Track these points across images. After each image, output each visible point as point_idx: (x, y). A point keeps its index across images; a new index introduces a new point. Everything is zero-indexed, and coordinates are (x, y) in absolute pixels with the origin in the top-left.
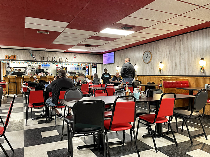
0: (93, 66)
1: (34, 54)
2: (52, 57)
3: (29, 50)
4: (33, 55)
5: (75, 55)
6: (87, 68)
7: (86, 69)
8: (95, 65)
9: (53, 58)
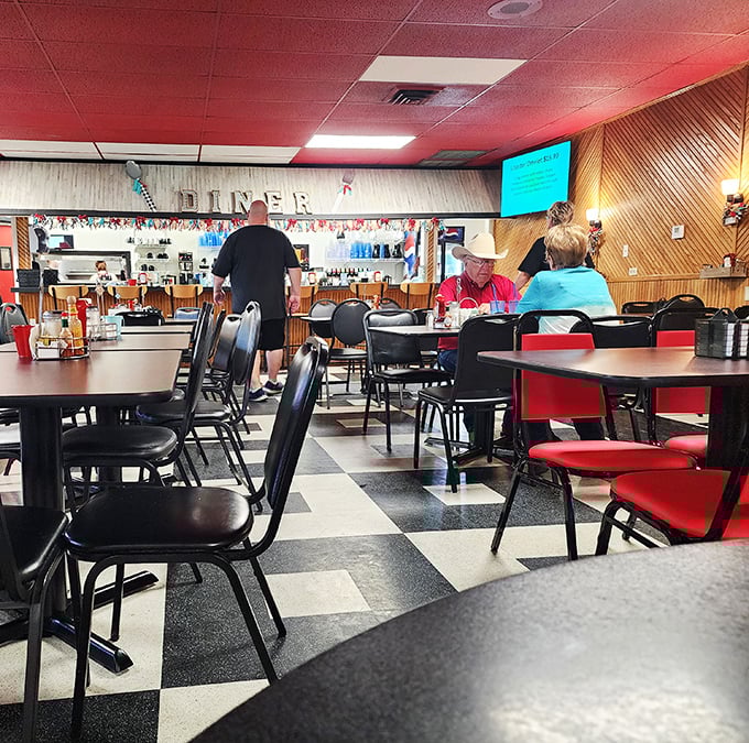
0: (440, 233)
1: (148, 180)
2: (233, 194)
3: (124, 162)
4: (142, 187)
5: (349, 177)
6: (412, 250)
7: (407, 255)
8: (451, 229)
9: (239, 198)
